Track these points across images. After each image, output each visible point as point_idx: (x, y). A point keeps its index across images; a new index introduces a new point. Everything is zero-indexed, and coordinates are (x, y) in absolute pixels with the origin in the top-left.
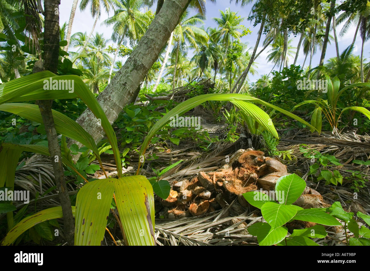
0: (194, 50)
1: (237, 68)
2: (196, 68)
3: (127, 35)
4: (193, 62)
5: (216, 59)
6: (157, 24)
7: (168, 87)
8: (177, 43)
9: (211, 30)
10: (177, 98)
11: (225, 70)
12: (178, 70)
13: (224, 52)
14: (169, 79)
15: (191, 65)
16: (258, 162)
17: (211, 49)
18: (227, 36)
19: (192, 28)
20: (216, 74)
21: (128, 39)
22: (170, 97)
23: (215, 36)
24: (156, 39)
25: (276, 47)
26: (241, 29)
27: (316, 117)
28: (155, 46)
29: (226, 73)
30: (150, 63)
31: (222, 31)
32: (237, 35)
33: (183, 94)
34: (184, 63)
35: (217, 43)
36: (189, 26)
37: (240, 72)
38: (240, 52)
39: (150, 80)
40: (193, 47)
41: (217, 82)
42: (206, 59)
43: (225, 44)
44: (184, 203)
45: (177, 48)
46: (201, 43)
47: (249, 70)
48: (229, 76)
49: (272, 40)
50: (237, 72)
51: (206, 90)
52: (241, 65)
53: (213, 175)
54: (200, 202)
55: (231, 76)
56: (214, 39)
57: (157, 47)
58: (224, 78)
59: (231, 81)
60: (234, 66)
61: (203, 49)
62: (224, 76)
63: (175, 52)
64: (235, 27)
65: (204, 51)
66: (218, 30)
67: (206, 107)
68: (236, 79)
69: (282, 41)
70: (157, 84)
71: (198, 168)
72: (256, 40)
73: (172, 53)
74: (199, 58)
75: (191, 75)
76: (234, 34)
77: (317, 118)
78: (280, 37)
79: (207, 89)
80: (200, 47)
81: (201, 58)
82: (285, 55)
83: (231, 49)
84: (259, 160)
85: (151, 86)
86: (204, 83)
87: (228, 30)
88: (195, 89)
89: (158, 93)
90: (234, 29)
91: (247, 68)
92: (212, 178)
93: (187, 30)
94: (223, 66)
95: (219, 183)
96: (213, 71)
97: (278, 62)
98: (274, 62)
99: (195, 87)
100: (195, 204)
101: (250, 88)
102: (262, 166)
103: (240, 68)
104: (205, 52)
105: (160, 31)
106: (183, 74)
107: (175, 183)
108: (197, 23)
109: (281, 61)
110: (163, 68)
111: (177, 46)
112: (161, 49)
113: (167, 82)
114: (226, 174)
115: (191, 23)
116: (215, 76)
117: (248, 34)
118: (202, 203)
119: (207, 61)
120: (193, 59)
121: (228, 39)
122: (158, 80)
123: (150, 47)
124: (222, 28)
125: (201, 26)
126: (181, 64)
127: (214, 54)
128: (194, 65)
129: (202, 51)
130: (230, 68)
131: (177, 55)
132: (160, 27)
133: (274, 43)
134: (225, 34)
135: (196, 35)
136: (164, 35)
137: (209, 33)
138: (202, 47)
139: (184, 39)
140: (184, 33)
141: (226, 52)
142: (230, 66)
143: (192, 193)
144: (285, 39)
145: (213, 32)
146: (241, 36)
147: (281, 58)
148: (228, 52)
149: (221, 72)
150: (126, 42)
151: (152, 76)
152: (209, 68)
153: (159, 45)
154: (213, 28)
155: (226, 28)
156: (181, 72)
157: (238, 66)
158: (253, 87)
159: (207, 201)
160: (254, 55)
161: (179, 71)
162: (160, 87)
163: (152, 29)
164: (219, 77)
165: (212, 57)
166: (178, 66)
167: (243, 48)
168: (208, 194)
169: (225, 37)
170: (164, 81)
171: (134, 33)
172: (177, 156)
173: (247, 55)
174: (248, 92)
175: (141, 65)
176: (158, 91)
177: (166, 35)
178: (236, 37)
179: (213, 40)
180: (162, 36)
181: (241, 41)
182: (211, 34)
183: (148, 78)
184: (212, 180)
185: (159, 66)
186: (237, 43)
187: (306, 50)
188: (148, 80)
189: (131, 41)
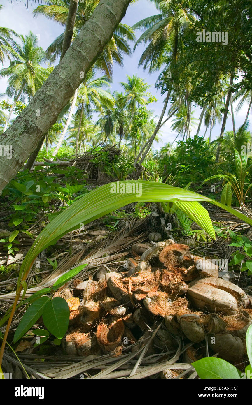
0: (99, 113)
1: (142, 135)
2: (101, 132)
3: (25, 91)
4: (98, 127)
5: (122, 124)
6: (57, 78)
7: (70, 151)
8: (81, 104)
9: (118, 94)
10: (79, 164)
11: (130, 136)
12: (81, 133)
13: (130, 117)
14: (72, 142)
15: (96, 129)
16: (184, 262)
17: (117, 114)
18: (134, 102)
19: (98, 90)
20: (121, 139)
21: (26, 96)
22: (72, 163)
23: (121, 101)
24: (55, 96)
25: (180, 116)
26: (148, 96)
27: (226, 192)
28: (54, 104)
29: (131, 139)
30: (47, 126)
31: (129, 96)
32: (143, 101)
33: (87, 160)
34: (88, 126)
35: (123, 108)
36: (95, 88)
37: (145, 139)
38: (145, 119)
39: (51, 142)
40: (98, 110)
41: (122, 148)
42: (111, 124)
43: (131, 110)
44: (89, 323)
45: (81, 110)
46: (107, 107)
47: (154, 137)
48: (134, 142)
49: (177, 110)
50: (142, 139)
51: (111, 157)
52: (147, 132)
53: (128, 282)
54: (111, 322)
55: (136, 142)
56: (120, 103)
57: (56, 106)
58: (129, 144)
59: (135, 148)
60: (140, 133)
61: (109, 113)
62: (129, 142)
63: (79, 114)
64: (141, 94)
65: (109, 115)
66: (124, 95)
67: (111, 175)
68: (141, 146)
69: (185, 112)
70: (58, 147)
71: (105, 256)
72: (162, 109)
73: (76, 114)
74: (104, 122)
75: (95, 139)
76: (140, 100)
77: (227, 194)
78: (184, 108)
79: (112, 155)
80: (106, 111)
81: (106, 122)
82: (189, 125)
83: (137, 115)
84: (186, 258)
85: (52, 148)
86: (109, 149)
87: (134, 96)
88: (99, 155)
89: (59, 158)
90: (140, 96)
91: (152, 136)
92: (127, 287)
93: (92, 91)
94: (128, 132)
95: (137, 296)
96: (118, 137)
97: (181, 132)
98: (178, 131)
99: (100, 153)
100: (105, 325)
101: (153, 155)
102: (190, 268)
103: (145, 135)
104: (111, 116)
105: (61, 87)
106: (87, 138)
107: (76, 285)
108: (103, 86)
109: (184, 131)
110: (65, 130)
111: (81, 108)
112: (61, 109)
113: (69, 146)
114: (145, 279)
115: (96, 85)
116: (120, 141)
117: (154, 102)
118: (114, 323)
119: (113, 125)
120: (97, 123)
121: (134, 105)
122: (60, 143)
123: (47, 105)
124: (128, 93)
125: (107, 89)
126: (85, 127)
127: (119, 119)
128: (99, 129)
129: (107, 115)
130: (135, 134)
131: (81, 118)
132: (61, 81)
133: (179, 113)
134: (131, 100)
135: (101, 98)
136: (66, 91)
137: (115, 98)
138: (107, 111)
139: (89, 101)
140: (89, 95)
141: (132, 118)
142: (135, 133)
143: (100, 306)
144: (188, 110)
145: (119, 96)
146: (147, 103)
147: (184, 128)
148: (134, 118)
149: (127, 138)
150: (24, 98)
151: (53, 138)
152: (115, 133)
153: (59, 104)
154: (120, 93)
155: (132, 93)
156: (85, 135)
157: (143, 133)
158: (157, 155)
159: (121, 319)
160: (160, 123)
161: (83, 135)
162: (62, 150)
163: (50, 82)
164: (124, 143)
165: (117, 122)
166: (81, 129)
167: (149, 115)
168: (122, 310)
169: (132, 102)
170: (66, 144)
171: (33, 89)
172: (80, 236)
173: (152, 123)
174: (152, 159)
175: (34, 127)
176: (60, 155)
177: (68, 92)
178: (142, 104)
179: (119, 105)
180: (63, 92)
181: (147, 108)
182: (117, 98)
183: (49, 140)
184: (128, 289)
185: (61, 128)
186: (143, 110)
187: (207, 122)
188: (49, 142)
189: (29, 98)
